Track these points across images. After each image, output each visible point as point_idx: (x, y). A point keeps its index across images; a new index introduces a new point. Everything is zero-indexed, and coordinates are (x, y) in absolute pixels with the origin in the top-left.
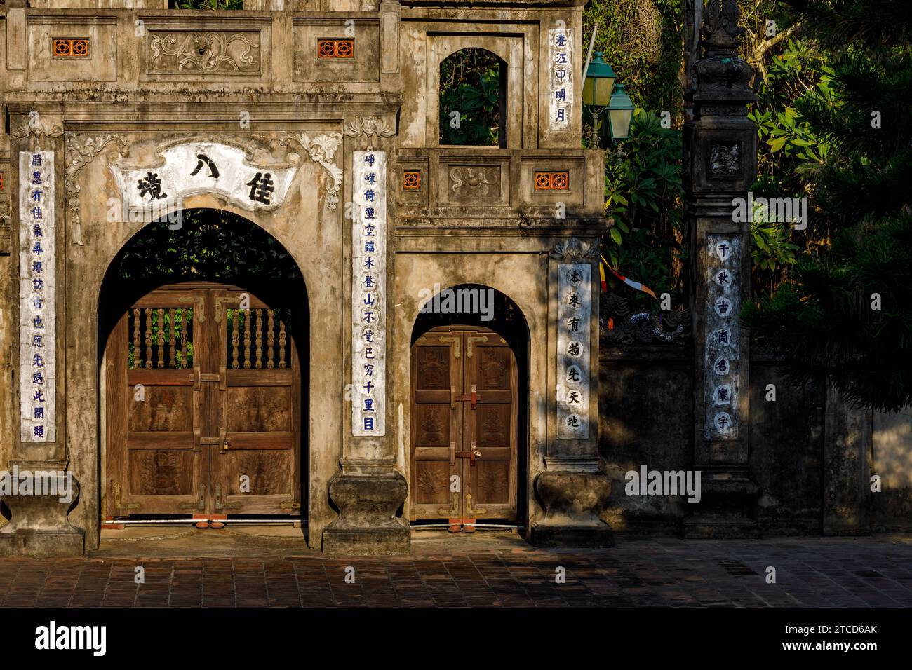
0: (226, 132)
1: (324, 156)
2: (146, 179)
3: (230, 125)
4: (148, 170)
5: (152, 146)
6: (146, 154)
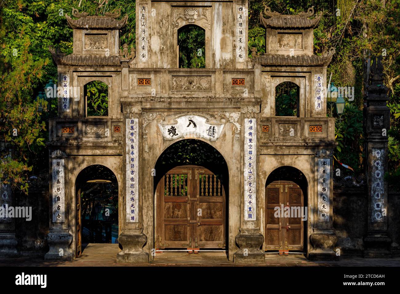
0: (199, 112)
1: (234, 120)
2: (171, 128)
3: (201, 109)
4: (171, 125)
5: (173, 117)
6: (171, 120)
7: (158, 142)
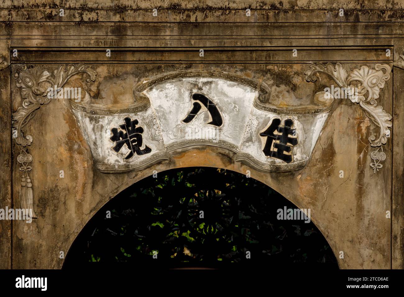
0: (232, 63)
1: (366, 95)
2: (123, 127)
3: (238, 53)
4: (125, 116)
5: (131, 82)
6: (122, 94)
7: (74, 178)
